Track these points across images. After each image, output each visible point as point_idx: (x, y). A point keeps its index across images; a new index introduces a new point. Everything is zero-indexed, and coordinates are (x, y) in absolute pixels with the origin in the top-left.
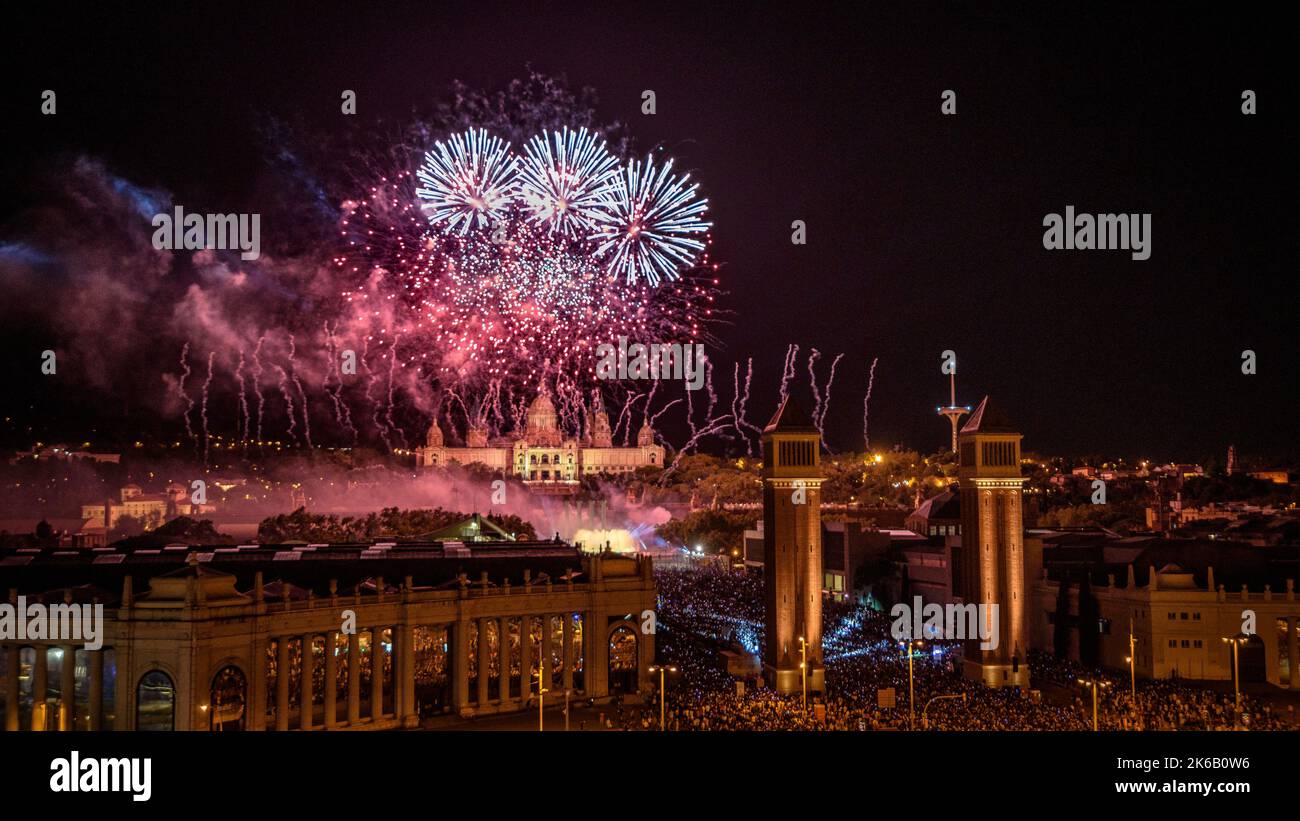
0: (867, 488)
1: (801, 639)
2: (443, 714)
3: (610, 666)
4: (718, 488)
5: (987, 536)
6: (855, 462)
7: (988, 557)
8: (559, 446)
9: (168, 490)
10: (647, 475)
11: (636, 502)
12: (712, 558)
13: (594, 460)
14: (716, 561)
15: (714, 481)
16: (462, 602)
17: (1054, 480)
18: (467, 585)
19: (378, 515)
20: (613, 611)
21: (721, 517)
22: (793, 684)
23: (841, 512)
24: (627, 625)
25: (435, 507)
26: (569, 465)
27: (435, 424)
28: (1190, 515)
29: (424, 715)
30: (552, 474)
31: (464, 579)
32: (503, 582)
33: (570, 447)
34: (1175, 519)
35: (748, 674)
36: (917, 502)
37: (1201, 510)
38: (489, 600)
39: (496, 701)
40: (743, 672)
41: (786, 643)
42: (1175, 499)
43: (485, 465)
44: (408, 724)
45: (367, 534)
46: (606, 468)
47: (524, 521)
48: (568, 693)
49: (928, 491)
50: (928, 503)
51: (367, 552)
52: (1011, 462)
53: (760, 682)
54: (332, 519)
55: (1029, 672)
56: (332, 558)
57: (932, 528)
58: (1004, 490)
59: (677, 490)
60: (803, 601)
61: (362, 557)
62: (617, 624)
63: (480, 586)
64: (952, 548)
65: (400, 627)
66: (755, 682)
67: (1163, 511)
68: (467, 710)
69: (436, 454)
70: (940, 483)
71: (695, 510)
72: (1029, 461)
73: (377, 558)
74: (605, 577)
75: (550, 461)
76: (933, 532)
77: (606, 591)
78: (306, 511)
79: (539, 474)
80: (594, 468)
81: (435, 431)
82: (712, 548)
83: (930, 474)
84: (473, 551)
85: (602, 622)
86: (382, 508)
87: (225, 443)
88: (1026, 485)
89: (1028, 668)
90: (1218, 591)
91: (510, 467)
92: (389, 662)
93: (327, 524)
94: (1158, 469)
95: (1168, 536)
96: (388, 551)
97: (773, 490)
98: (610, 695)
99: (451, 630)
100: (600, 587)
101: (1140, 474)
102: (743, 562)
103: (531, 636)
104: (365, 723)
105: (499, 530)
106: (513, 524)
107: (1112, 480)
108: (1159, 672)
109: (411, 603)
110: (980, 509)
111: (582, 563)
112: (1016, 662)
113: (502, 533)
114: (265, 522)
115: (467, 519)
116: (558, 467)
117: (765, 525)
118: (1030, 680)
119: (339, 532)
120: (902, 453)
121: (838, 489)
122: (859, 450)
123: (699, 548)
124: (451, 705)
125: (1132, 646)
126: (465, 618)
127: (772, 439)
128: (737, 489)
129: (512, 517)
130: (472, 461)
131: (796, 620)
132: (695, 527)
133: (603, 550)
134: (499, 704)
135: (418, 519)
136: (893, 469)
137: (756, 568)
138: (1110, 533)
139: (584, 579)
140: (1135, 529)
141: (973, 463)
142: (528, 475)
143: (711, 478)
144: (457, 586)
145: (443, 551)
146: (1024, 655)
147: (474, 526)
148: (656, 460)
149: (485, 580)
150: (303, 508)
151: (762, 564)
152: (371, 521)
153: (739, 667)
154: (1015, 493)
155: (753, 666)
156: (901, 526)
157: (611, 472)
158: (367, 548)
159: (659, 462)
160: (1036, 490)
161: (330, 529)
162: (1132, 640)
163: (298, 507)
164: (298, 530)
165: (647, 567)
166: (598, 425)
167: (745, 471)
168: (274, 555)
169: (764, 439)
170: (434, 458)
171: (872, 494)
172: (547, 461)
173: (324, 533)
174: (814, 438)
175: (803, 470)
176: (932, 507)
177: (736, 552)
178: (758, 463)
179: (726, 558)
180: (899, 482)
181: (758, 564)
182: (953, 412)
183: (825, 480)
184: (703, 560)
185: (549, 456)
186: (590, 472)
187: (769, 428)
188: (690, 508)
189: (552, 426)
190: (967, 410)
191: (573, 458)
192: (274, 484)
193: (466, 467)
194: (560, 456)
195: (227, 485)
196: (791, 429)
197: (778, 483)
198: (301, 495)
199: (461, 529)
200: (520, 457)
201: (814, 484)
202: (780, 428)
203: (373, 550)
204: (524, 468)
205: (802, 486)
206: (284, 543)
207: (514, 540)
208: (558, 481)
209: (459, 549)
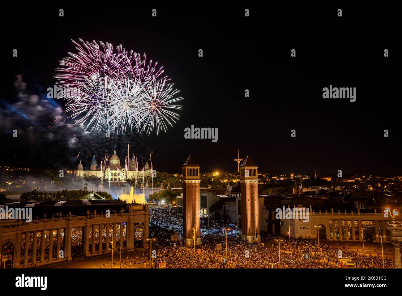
0: (213, 183)
1: (194, 229)
2: (80, 256)
3: (135, 239)
4: (169, 183)
5: (248, 197)
6: (210, 175)
7: (248, 203)
8: (120, 170)
10: (147, 179)
12: (167, 204)
13: (131, 175)
15: (168, 181)
16: (88, 219)
17: (267, 180)
18: (89, 214)
19: (61, 192)
20: (136, 222)
21: (170, 192)
22: (191, 244)
23: (206, 190)
24: (140, 226)
25: (80, 189)
26: (123, 176)
27: (80, 163)
28: (305, 190)
29: (74, 256)
30: (117, 179)
31: (88, 212)
32: (101, 213)
33: (123, 170)
34: (301, 191)
35: (177, 240)
36: (228, 186)
37: (308, 189)
38: (97, 219)
39: (98, 251)
40: (176, 240)
41: (189, 231)
42: (301, 186)
43: (96, 176)
44: (69, 259)
45: (57, 199)
46: (135, 177)
47: (108, 193)
48: (121, 248)
49: (231, 184)
50: (231, 187)
51: (57, 204)
52: (255, 175)
53: (181, 243)
54: (45, 193)
55: (261, 237)
56: (45, 206)
57: (232, 194)
58: (253, 183)
59: (157, 184)
60: (194, 217)
61: (55, 206)
62: (137, 226)
63: (94, 215)
64: (238, 200)
65: (67, 228)
66: (180, 243)
67: (298, 189)
68: (88, 254)
69: (80, 173)
70: (234, 181)
71: (162, 190)
72: (260, 174)
73: (60, 206)
74: (133, 211)
76: (233, 196)
77: (134, 215)
78: (37, 191)
79: (113, 179)
80: (131, 177)
81: (81, 165)
82: (167, 202)
83: (232, 178)
84: (91, 204)
85: (132, 225)
86: (62, 190)
87: (10, 169)
88: (259, 182)
89: (260, 236)
90: (313, 212)
91: (104, 177)
92: (63, 239)
93: (44, 195)
94: (296, 177)
95: (299, 196)
96: (64, 203)
97: (186, 183)
98: (134, 248)
99: (84, 229)
100: (132, 214)
101: (291, 178)
102: (176, 206)
103: (110, 230)
104: (54, 260)
106: (105, 194)
107: (283, 180)
108: (297, 236)
109: (71, 220)
110: (246, 189)
111: (126, 207)
112: (257, 234)
113: (101, 197)
114: (23, 194)
115: (90, 193)
116: (119, 177)
117: (183, 194)
118: (261, 240)
119: (48, 198)
120: (224, 172)
121: (205, 183)
122: (211, 171)
123: (163, 201)
124: (83, 253)
125: (289, 229)
126: (88, 224)
127: (186, 168)
128: (175, 183)
129: (104, 192)
130: (92, 175)
131: (192, 223)
132: (162, 195)
133: (133, 202)
134: (99, 252)
135: (74, 193)
136: (221, 177)
138: (283, 195)
139: (127, 211)
140: (290, 194)
141: (244, 175)
142: (110, 179)
143: (167, 179)
144: (86, 215)
145: (82, 203)
146: (259, 232)
147: (92, 195)
148: (150, 174)
149: (95, 213)
150: (35, 190)
152: (58, 195)
153: (175, 238)
154: (256, 184)
155: (179, 238)
156: (223, 194)
158: (57, 203)
160: (262, 183)
161: (45, 197)
162: (289, 227)
163: (34, 189)
164: (34, 197)
165: (147, 208)
166: (132, 164)
167: (177, 178)
168: (25, 205)
169: (183, 168)
170: (80, 174)
171: (215, 184)
172: (116, 175)
173: (43, 198)
174: (198, 168)
175: (195, 177)
176: (232, 188)
177: (174, 203)
178: (181, 175)
179: (171, 205)
180: (223, 180)
181: (181, 206)
182: (238, 160)
183: (201, 180)
184: (164, 205)
185: (117, 173)
186: (130, 178)
187: (184, 164)
188: (160, 189)
189: (118, 164)
190: (242, 160)
191: (124, 174)
192: (26, 182)
193: (90, 177)
194: (120, 173)
195: (10, 183)
196: (191, 165)
197: (187, 181)
198: (35, 186)
199: (88, 196)
200: (108, 174)
201: (198, 182)
202: (188, 164)
203: (59, 203)
204: (109, 177)
205: (194, 182)
206: (29, 201)
207: (105, 199)
208: (120, 181)
209: (87, 202)
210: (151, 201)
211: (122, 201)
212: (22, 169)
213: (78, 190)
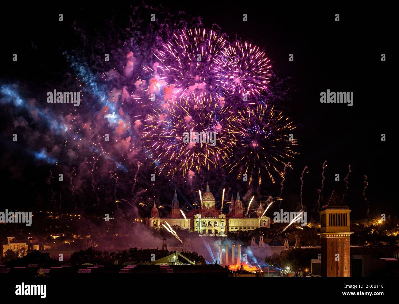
0: (374, 237)
6: (368, 223)
8: (217, 217)
9: (29, 238)
10: (261, 231)
11: (256, 246)
12: (295, 273)
13: (235, 224)
14: (297, 275)
19: (127, 252)
21: (299, 252)
23: (360, 249)
25: (156, 248)
26: (222, 227)
27: (155, 206)
30: (213, 231)
33: (222, 218)
43: (180, 227)
45: (123, 261)
46: (241, 228)
47: (199, 255)
51: (123, 269)
54: (106, 253)
56: (106, 272)
59: (277, 239)
61: (120, 272)
71: (286, 249)
73: (127, 272)
75: (212, 225)
79: (207, 231)
80: (234, 228)
81: (155, 210)
82: (295, 268)
84: (174, 271)
86: (129, 248)
87: (54, 215)
91: (192, 228)
93: (103, 256)
96: (133, 269)
97: (326, 238)
105: (187, 259)
106: (193, 256)
113: (189, 261)
114: (74, 254)
115: (171, 253)
116: (216, 228)
117: (322, 257)
119: (109, 260)
120: (392, 219)
121: (359, 237)
123: (288, 268)
127: (326, 212)
128: (308, 238)
129: (193, 253)
132: (286, 257)
133: (239, 269)
136: (387, 227)
142: (201, 232)
143: (294, 232)
145: (159, 270)
147: (175, 257)
148: (266, 224)
150: (91, 248)
152: (124, 255)
156: (391, 256)
157: (243, 230)
158: (123, 268)
161: (105, 257)
163: (89, 247)
164: (90, 258)
166: (236, 207)
167: (312, 229)
168: (78, 270)
169: (321, 213)
170: (155, 223)
171: (377, 240)
172: (211, 225)
173: (102, 260)
174: (347, 212)
175: (341, 228)
177: (307, 270)
178: (318, 225)
180: (390, 233)
181: (318, 276)
183: (354, 233)
184: (290, 274)
185: (212, 222)
186: (233, 230)
187: (324, 207)
188: (283, 248)
189: (213, 207)
191: (224, 223)
192: (77, 236)
194: (217, 222)
195: (55, 236)
196: (335, 208)
197: (329, 235)
198: (91, 241)
199: (168, 259)
200: (197, 223)
201: (347, 235)
202: (329, 207)
203: (126, 268)
204: (199, 229)
205: (341, 236)
206: (82, 265)
207: (195, 264)
208: (217, 235)
209: (168, 268)
211: (222, 267)
212: (71, 216)
213: (153, 250)
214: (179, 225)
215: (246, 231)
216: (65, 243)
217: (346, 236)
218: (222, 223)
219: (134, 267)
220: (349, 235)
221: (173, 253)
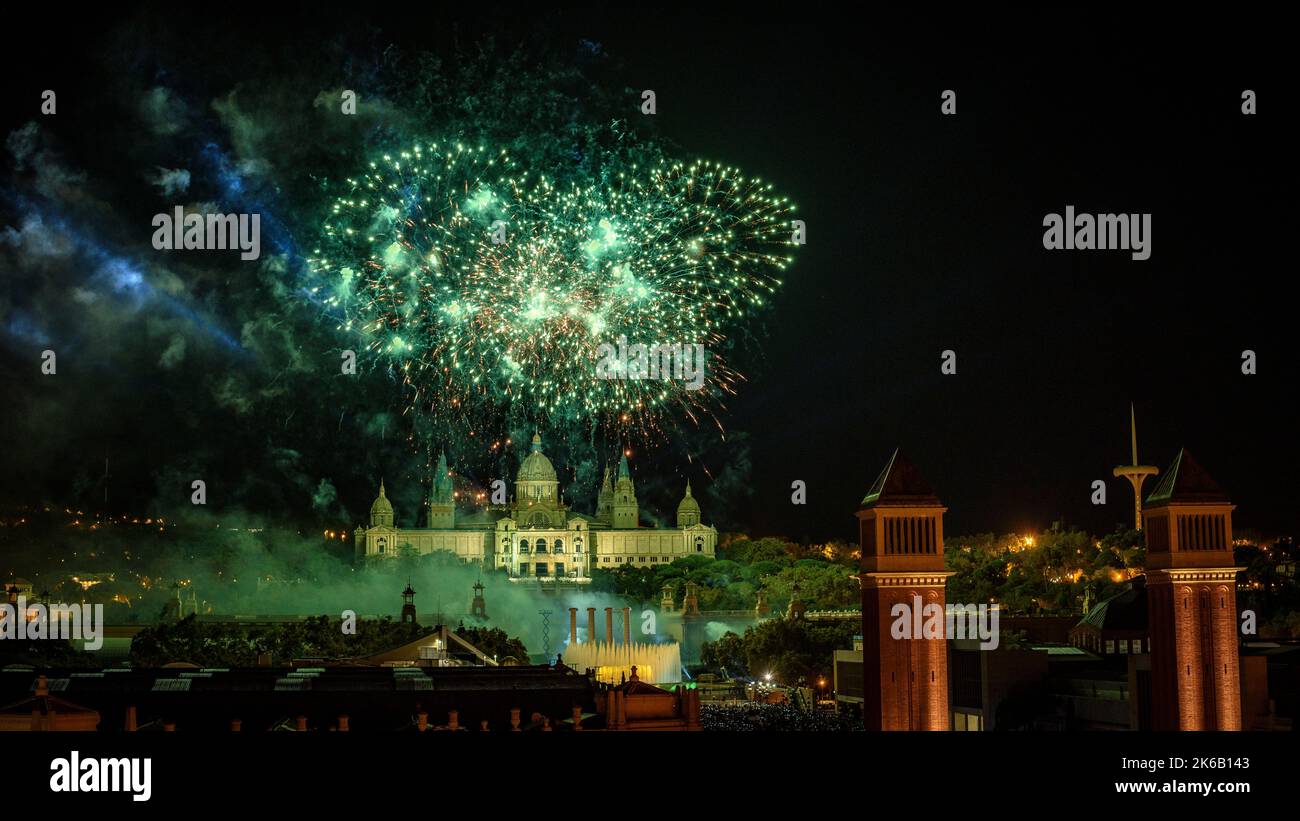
0: (1012, 586)
4: (796, 588)
5: (1188, 653)
6: (995, 549)
7: (1188, 683)
8: (564, 526)
9: (8, 587)
10: (691, 569)
11: (676, 609)
12: (787, 691)
13: (613, 547)
14: (794, 696)
15: (790, 577)
17: (1280, 569)
21: (799, 630)
26: (576, 555)
27: (382, 494)
30: (551, 568)
33: (578, 529)
36: (1086, 604)
43: (454, 555)
45: (285, 656)
46: (631, 559)
47: (511, 637)
49: (1102, 588)
50: (1102, 606)
51: (284, 680)
52: (1220, 545)
54: (234, 629)
56: (234, 689)
57: (1108, 642)
58: (1210, 585)
61: (277, 689)
64: (1138, 672)
69: (384, 540)
70: (1118, 577)
71: (761, 621)
72: (1245, 542)
73: (298, 689)
75: (548, 549)
76: (1110, 650)
79: (533, 568)
80: (613, 559)
81: (383, 506)
82: (787, 677)
83: (1105, 564)
84: (435, 683)
87: (87, 520)
88: (1242, 578)
91: (490, 558)
93: (228, 641)
96: (313, 678)
97: (877, 589)
102: (833, 699)
105: (473, 650)
106: (495, 642)
110: (1177, 614)
111: (596, 699)
113: (479, 654)
114: (140, 634)
115: (428, 632)
116: (560, 558)
117: (865, 643)
119: (245, 651)
120: (1063, 533)
121: (972, 587)
123: (768, 677)
127: (876, 514)
128: (824, 589)
129: (492, 631)
130: (435, 549)
132: (761, 646)
133: (627, 680)
136: (1050, 558)
137: (852, 705)
141: (1166, 548)
142: (516, 569)
143: (786, 571)
145: (393, 679)
147: (438, 644)
148: (705, 547)
149: (454, 724)
150: (192, 616)
151: (862, 700)
152: (290, 636)
154: (1225, 589)
156: (1063, 641)
157: (636, 564)
158: (285, 675)
159: (708, 550)
160: (1256, 585)
161: (232, 646)
163: (187, 613)
164: (186, 648)
165: (692, 705)
166: (617, 496)
167: (834, 563)
168: (153, 684)
169: (862, 515)
170: (381, 543)
171: (1022, 595)
172: (544, 549)
173: (223, 650)
174: (935, 513)
175: (919, 559)
176: (1107, 611)
177: (822, 683)
178: (854, 550)
179: (807, 692)
180: (1059, 575)
181: (855, 700)
182: (1135, 471)
183: (954, 574)
184: (772, 694)
185: (548, 541)
186: (607, 565)
187: (869, 498)
188: (754, 618)
189: (551, 498)
190: (1155, 471)
191: (583, 544)
192: (152, 581)
193: (426, 558)
194: (564, 542)
195: (88, 581)
196: (901, 500)
197: (884, 580)
198: (191, 597)
199: (419, 648)
200: (505, 543)
201: (936, 581)
202: (885, 498)
203: (293, 677)
204: (511, 560)
205: (919, 583)
206: (167, 666)
207: (497, 665)
208: (561, 579)
209: (417, 676)
210: (711, 676)
211: (576, 672)
212: (136, 521)
213: (375, 621)
214: (453, 550)
215: (644, 568)
216: (115, 602)
217: (932, 583)
218: (578, 543)
219: (317, 675)
220: (943, 580)
221: (435, 631)
